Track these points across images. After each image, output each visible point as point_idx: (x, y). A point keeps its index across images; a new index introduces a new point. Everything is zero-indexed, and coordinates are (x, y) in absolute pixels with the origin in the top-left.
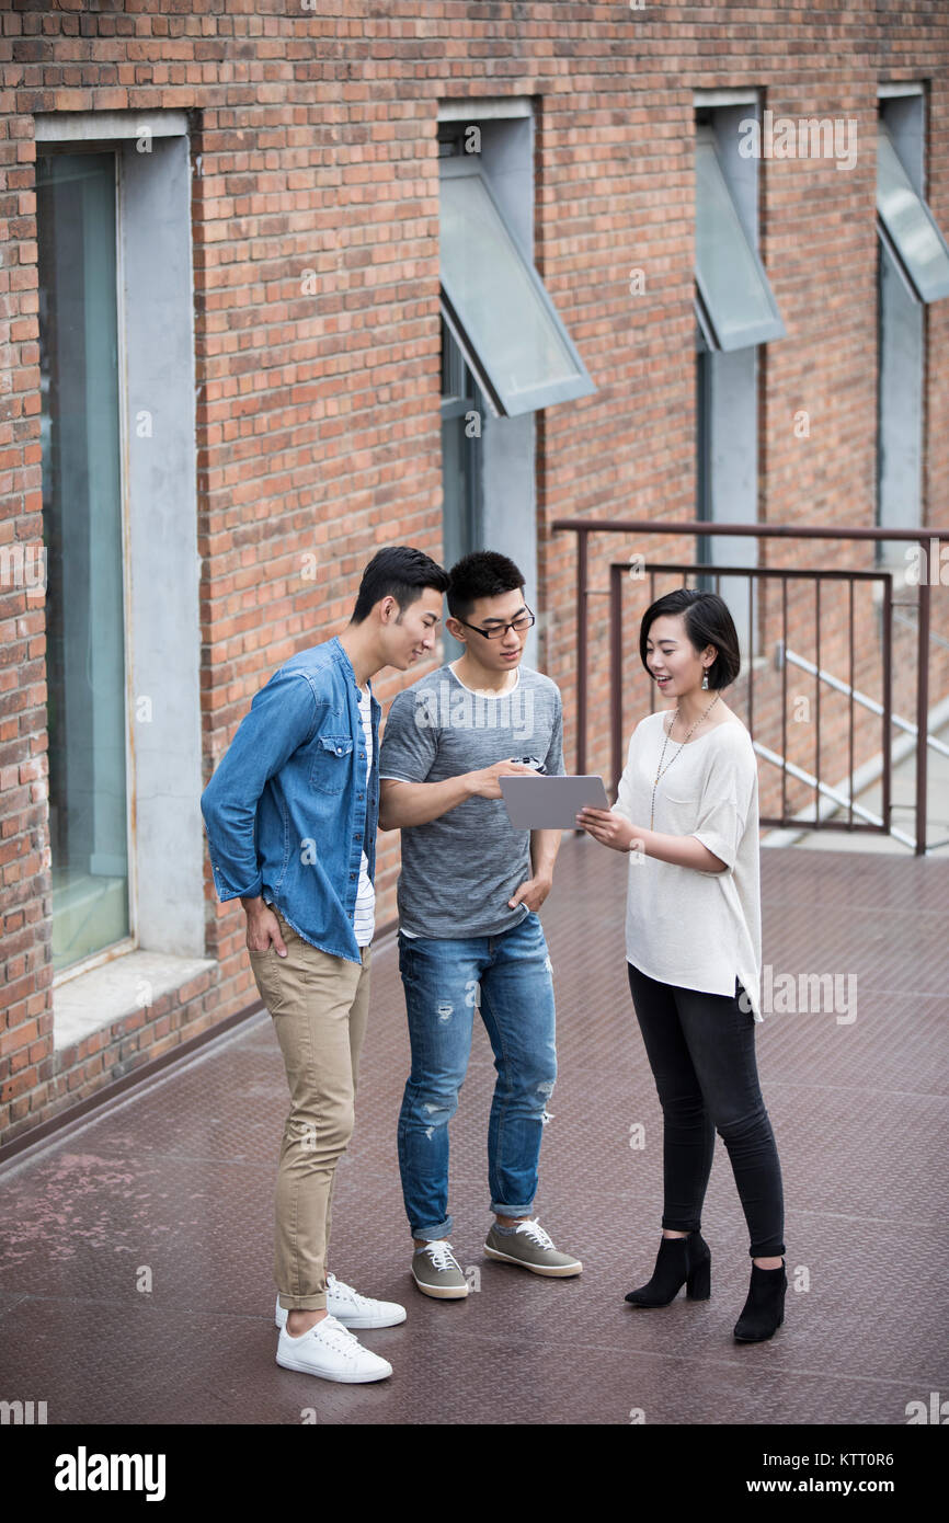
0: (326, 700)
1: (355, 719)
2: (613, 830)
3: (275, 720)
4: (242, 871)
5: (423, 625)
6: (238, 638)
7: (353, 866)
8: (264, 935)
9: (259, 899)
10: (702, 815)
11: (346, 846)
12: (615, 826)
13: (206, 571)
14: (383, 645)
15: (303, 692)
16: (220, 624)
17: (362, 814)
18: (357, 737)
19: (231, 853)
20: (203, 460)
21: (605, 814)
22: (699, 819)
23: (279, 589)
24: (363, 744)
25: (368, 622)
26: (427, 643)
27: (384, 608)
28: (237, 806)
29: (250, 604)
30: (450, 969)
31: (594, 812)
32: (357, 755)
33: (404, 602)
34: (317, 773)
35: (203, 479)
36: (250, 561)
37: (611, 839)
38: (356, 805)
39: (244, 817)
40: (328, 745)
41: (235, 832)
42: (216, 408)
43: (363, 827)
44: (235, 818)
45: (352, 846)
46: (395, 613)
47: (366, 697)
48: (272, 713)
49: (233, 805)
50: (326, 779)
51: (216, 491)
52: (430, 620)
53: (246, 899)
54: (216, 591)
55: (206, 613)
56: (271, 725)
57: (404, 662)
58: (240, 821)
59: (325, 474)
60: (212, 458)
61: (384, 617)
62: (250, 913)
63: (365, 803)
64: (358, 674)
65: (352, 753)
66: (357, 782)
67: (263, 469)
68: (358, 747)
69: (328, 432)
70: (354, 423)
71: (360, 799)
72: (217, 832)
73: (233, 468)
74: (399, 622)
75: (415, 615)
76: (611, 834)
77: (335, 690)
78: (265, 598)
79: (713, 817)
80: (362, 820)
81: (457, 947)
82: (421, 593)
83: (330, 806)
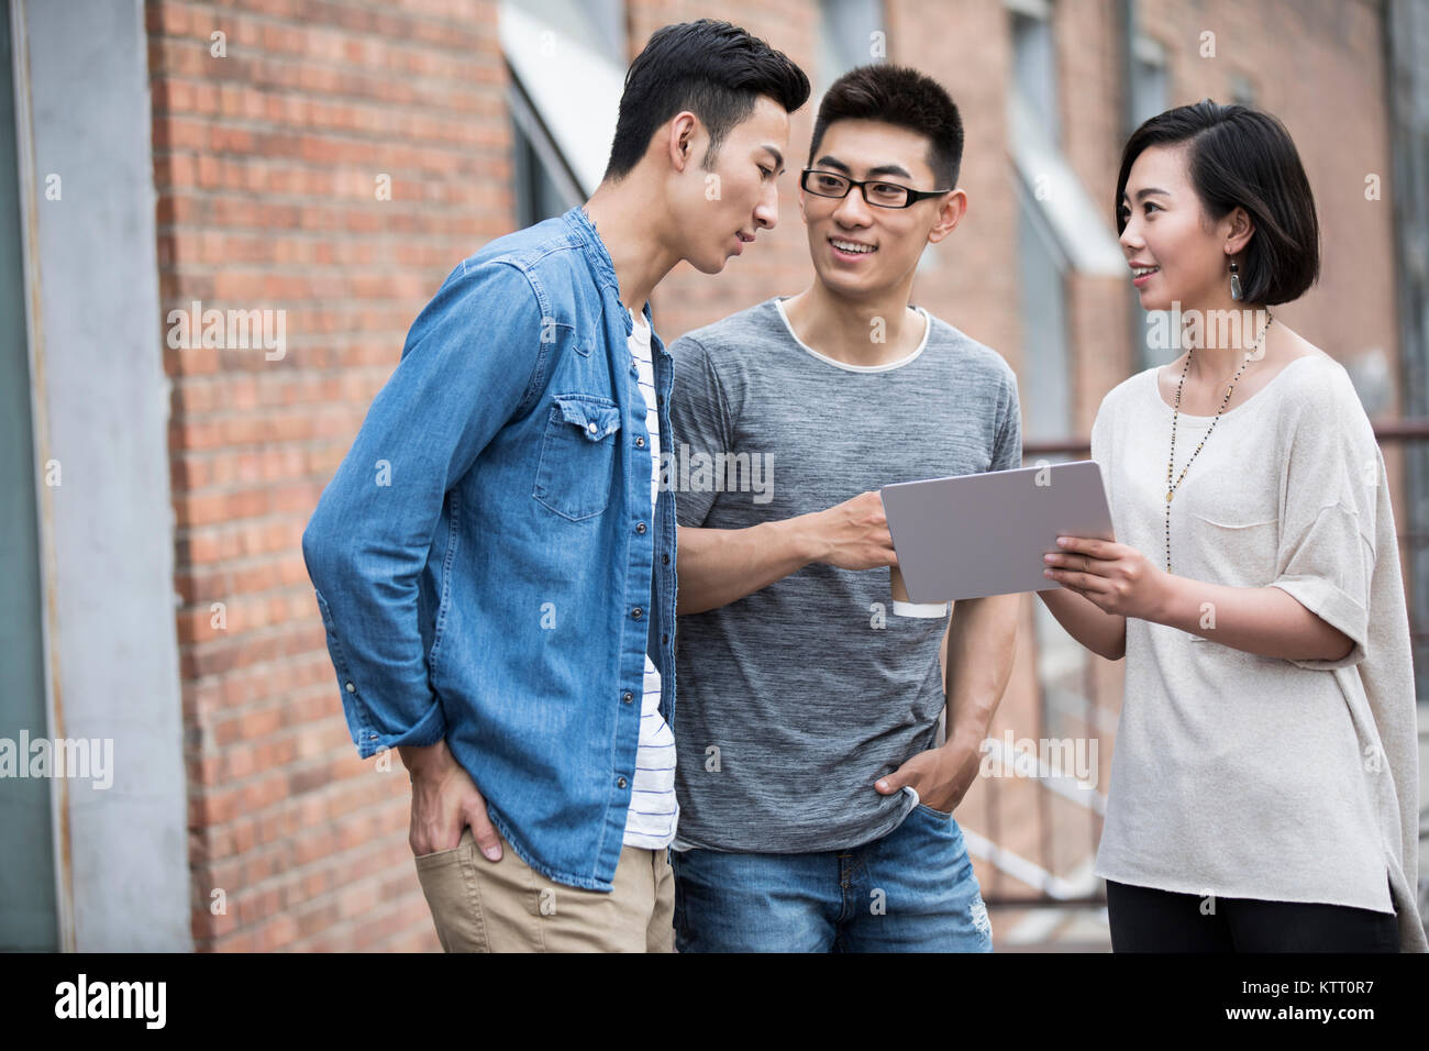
0: (562, 317)
1: (623, 368)
2: (1126, 577)
3: (459, 356)
4: (404, 688)
5: (756, 172)
6: (232, 530)
7: (626, 676)
8: (449, 817)
9: (440, 746)
10: (1285, 547)
11: (611, 633)
12: (1130, 569)
13: (177, 403)
14: (675, 216)
15: (517, 298)
16: (204, 499)
17: (645, 564)
18: (629, 404)
19: (380, 651)
20: (165, 211)
21: (1106, 547)
22: (1282, 554)
23: (294, 463)
24: (641, 417)
25: (644, 170)
26: (764, 212)
27: (676, 138)
28: (390, 547)
29: (249, 475)
30: (752, 913)
31: (1084, 545)
32: (629, 440)
33: (717, 125)
34: (549, 477)
35: (167, 245)
36: (247, 401)
37: (1122, 597)
38: (631, 544)
39: (405, 569)
40: (572, 413)
41: (385, 602)
42: (185, 129)
43: (648, 593)
44: (386, 571)
45: (625, 634)
46: (700, 145)
47: (642, 331)
48: (454, 342)
49: (379, 544)
50: (565, 490)
51: (188, 266)
52: (770, 162)
53: (411, 752)
54: (195, 437)
55: (180, 476)
56: (450, 369)
57: (717, 255)
58: (398, 579)
59: (355, 292)
60: (181, 208)
61: (677, 154)
62: (419, 776)
63: (649, 542)
64: (625, 279)
65: (619, 434)
66: (632, 497)
67: (260, 255)
68: (631, 424)
69: (358, 223)
70: (395, 223)
71: (638, 532)
72: (347, 606)
73: (215, 238)
74: (709, 163)
75: (741, 147)
76: (1123, 586)
77: (578, 301)
78: (273, 471)
79: (1313, 543)
80: (643, 578)
81: (770, 870)
82: (751, 106)
83: (576, 546)
